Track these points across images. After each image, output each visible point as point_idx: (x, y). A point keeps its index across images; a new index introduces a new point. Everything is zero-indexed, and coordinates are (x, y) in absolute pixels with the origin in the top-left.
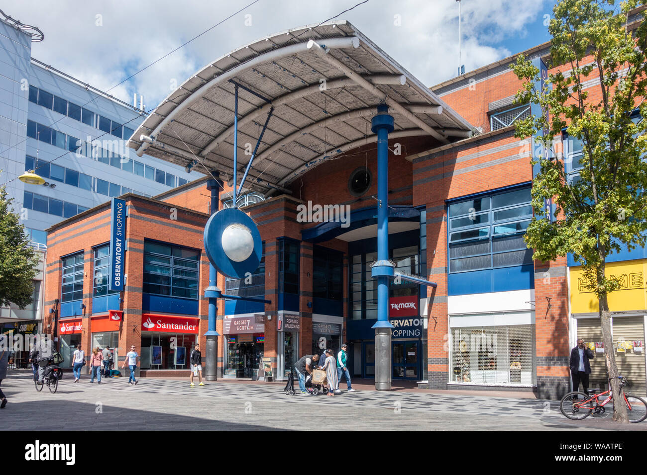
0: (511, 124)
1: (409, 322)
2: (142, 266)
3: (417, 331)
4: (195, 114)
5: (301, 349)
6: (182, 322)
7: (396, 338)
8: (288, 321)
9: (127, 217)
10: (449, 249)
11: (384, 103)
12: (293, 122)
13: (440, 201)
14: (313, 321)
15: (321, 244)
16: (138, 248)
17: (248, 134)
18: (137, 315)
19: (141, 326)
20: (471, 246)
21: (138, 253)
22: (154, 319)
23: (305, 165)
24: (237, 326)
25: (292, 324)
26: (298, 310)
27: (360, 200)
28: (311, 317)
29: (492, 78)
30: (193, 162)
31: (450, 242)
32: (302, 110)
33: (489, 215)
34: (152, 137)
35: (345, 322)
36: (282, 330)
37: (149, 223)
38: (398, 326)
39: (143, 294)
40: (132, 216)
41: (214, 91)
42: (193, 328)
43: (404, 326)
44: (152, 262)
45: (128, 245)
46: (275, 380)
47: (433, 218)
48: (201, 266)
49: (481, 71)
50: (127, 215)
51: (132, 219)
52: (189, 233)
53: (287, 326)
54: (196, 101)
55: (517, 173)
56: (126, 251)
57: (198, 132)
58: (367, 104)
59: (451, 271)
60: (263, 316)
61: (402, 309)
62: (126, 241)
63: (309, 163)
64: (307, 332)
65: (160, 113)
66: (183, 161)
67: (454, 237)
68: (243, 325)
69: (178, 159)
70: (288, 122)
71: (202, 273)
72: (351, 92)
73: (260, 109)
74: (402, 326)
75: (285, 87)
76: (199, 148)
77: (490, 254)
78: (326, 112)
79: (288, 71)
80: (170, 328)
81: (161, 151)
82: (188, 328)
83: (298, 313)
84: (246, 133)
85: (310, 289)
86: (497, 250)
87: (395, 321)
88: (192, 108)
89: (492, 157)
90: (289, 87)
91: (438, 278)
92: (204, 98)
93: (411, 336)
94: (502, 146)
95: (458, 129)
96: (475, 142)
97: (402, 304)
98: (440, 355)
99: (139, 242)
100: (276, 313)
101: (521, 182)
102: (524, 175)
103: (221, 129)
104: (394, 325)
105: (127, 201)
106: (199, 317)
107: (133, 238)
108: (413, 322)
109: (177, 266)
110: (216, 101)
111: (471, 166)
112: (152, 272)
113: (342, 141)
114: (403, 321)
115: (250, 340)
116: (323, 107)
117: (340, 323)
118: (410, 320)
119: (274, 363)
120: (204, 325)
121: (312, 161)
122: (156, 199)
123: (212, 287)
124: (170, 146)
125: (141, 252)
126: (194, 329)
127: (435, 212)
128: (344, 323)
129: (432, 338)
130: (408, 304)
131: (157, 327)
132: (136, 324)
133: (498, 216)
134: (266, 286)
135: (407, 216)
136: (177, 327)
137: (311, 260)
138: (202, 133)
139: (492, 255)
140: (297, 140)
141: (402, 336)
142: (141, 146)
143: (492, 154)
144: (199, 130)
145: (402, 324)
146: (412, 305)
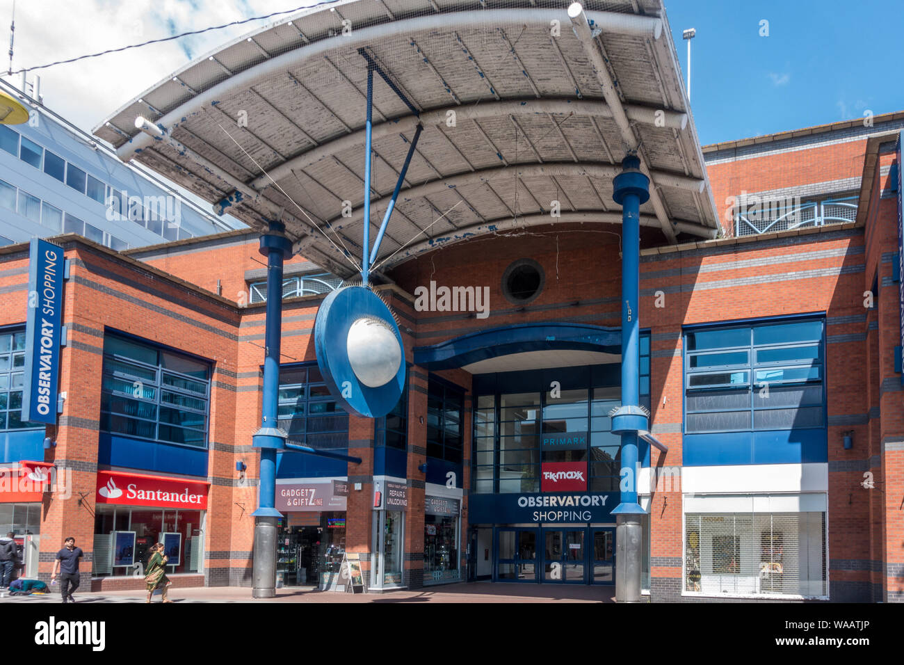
0: (766, 231)
1: (574, 500)
2: (100, 380)
3: (587, 514)
4: (262, 104)
5: (409, 539)
6: (178, 488)
7: (552, 522)
8: (392, 493)
9: (66, 280)
10: (686, 397)
11: (634, 155)
12: (435, 162)
13: (673, 325)
14: (426, 494)
15: (437, 373)
16: (92, 344)
17: (350, 166)
18: (86, 473)
19: (95, 494)
20: (720, 396)
21: (92, 354)
22: (122, 482)
23: (428, 242)
24: (287, 498)
25: (397, 498)
26: (404, 475)
27: (523, 310)
28: (424, 487)
29: (742, 161)
30: (233, 196)
31: (688, 387)
32: (460, 144)
33: (749, 353)
34: (161, 127)
35: (466, 497)
36: (382, 508)
37: (115, 299)
38: (556, 505)
39: (100, 433)
40: (78, 280)
41: (312, 66)
42: (196, 500)
43: (566, 505)
44: (117, 373)
45: (68, 335)
46: (367, 591)
47: (662, 349)
48: (214, 390)
49: (725, 147)
50: (66, 277)
51: (79, 285)
52: (193, 328)
53: (391, 502)
54: (272, 78)
55: (794, 299)
56: (62, 347)
57: (255, 140)
58: (576, 157)
59: (687, 430)
60: (344, 483)
61: (562, 482)
62: (64, 328)
63: (435, 240)
64: (419, 511)
65: (187, 81)
66: (211, 191)
67: (695, 381)
68: (301, 497)
69: (201, 185)
70: (427, 161)
71: (217, 404)
72: (563, 129)
73: (393, 124)
74: (562, 505)
75: (454, 94)
76: (248, 173)
77: (750, 409)
78: (500, 156)
79: (475, 61)
80: (153, 499)
81: (169, 162)
82: (188, 499)
83: (404, 481)
84: (346, 163)
85: (423, 443)
86: (761, 405)
87: (551, 498)
88: (258, 88)
89: (758, 271)
90: (458, 95)
91: (669, 439)
92: (291, 75)
93: (577, 521)
94: (773, 258)
95: (699, 224)
96: (731, 245)
97: (561, 473)
98: (671, 553)
99: (93, 333)
100: (371, 480)
101: (801, 311)
102: (806, 303)
103: (304, 145)
104: (549, 503)
105: (67, 250)
106: (210, 480)
107: (81, 323)
108: (580, 500)
109: (169, 387)
110: (311, 86)
111: (725, 279)
112: (116, 393)
113: (500, 211)
114: (565, 498)
115: (316, 522)
116: (499, 146)
117: (458, 498)
118: (575, 497)
119: (365, 563)
120: (218, 495)
121: (442, 237)
122: (131, 254)
123: (268, 429)
124: (196, 155)
125: (97, 353)
126: (199, 502)
127: (666, 341)
128: (463, 498)
129: (659, 527)
130: (571, 473)
131: (128, 497)
132: (85, 491)
133: (763, 357)
134: (351, 433)
135: (605, 343)
136: (167, 497)
137: (426, 396)
138: (264, 145)
139: (753, 411)
140: (428, 197)
141: (561, 520)
142: (128, 139)
143: (757, 267)
144: (257, 137)
145: (562, 503)
146: (578, 475)
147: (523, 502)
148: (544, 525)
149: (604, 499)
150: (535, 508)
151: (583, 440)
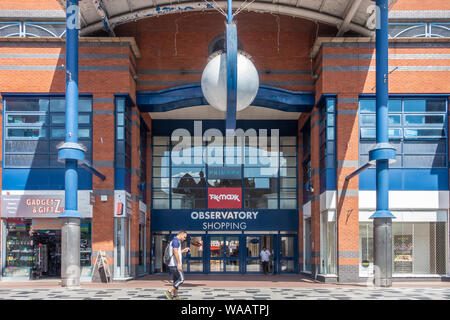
1: (234, 215)
3: (243, 224)
7: (217, 230)
8: (128, 204)
10: (359, 143)
13: (354, 93)
26: (130, 192)
28: (139, 201)
33: (401, 117)
35: (149, 211)
36: (124, 216)
38: (220, 218)
43: (228, 218)
47: (345, 109)
61: (223, 201)
64: (137, 219)
68: (46, 206)
77: (401, 154)
83: (130, 195)
86: (408, 152)
87: (217, 213)
93: (236, 229)
97: (223, 196)
98: (352, 248)
100: (113, 193)
104: (215, 217)
108: (238, 214)
114: (227, 213)
118: (234, 213)
121: (167, 7)
127: (348, 103)
128: (147, 211)
129: (344, 231)
130: (230, 195)
133: (410, 120)
134: (95, 155)
141: (224, 229)
143: (408, 60)
145: (224, 217)
146: (236, 197)
147: (195, 215)
148: (209, 233)
149: (255, 214)
150: (204, 220)
151: (239, 173)
